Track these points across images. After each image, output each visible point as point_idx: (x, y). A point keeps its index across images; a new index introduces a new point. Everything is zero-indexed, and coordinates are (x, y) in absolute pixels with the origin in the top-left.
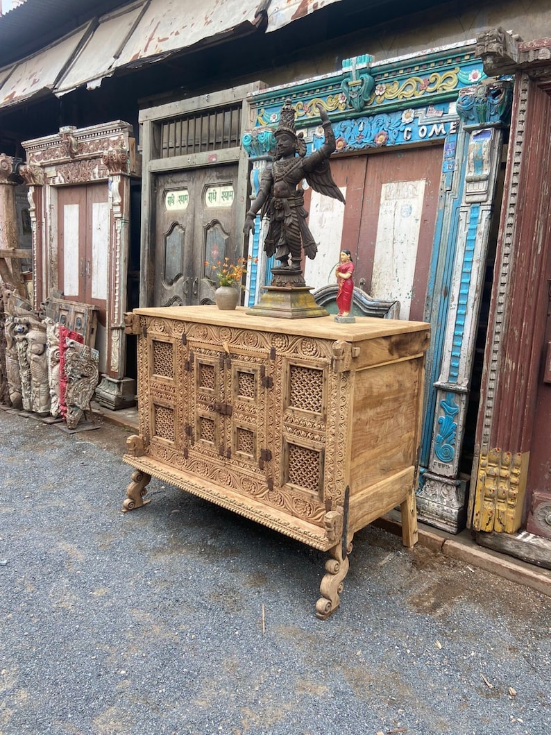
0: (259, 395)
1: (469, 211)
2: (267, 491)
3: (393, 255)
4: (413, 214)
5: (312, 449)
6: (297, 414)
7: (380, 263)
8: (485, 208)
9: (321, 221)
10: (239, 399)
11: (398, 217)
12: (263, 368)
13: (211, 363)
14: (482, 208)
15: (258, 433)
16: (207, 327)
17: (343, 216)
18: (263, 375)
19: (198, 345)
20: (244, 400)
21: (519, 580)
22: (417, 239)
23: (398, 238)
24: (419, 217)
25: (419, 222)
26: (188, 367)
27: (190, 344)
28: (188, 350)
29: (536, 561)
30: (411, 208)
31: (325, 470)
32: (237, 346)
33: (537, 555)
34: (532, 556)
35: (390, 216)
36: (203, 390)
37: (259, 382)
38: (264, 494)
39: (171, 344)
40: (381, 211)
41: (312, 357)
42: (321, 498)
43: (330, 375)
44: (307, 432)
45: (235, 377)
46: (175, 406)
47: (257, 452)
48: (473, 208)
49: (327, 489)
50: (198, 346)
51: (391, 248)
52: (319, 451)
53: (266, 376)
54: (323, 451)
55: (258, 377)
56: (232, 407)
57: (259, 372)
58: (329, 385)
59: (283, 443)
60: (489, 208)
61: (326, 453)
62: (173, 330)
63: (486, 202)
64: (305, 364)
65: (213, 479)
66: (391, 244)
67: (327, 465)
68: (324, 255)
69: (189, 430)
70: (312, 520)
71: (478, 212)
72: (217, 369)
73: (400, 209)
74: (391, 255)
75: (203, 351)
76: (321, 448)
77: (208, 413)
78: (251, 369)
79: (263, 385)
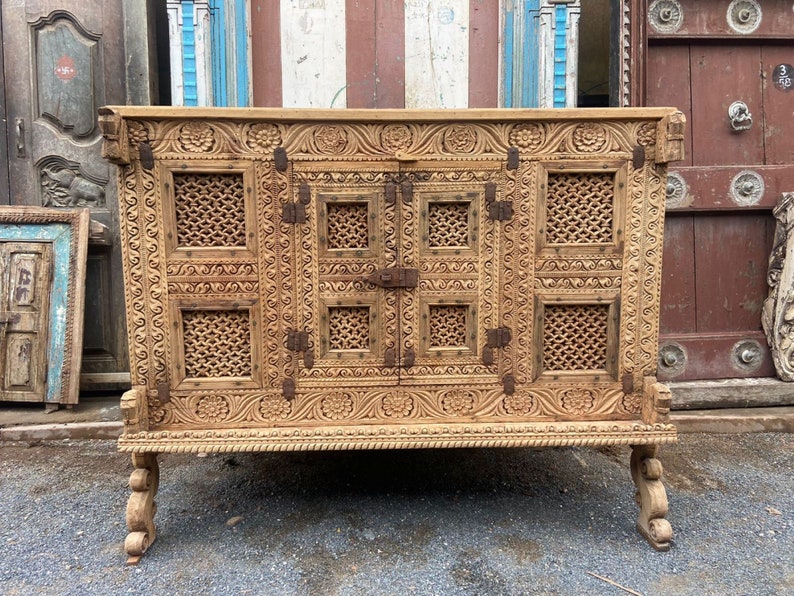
0: (481, 237)
1: (554, 14)
2: (501, 398)
3: (434, 76)
4: (457, 19)
5: (596, 302)
6: (567, 253)
7: (416, 86)
8: (573, 10)
9: (303, 23)
10: (435, 253)
11: (434, 25)
12: (490, 190)
13: (361, 197)
14: (570, 10)
15: (480, 303)
16: (347, 127)
17: (344, 16)
18: (490, 199)
19: (322, 166)
20: (449, 253)
21: (690, 429)
22: (467, 53)
23: (438, 53)
24: (466, 24)
25: (467, 31)
26: (294, 215)
27: (296, 167)
28: (293, 180)
29: (685, 405)
30: (452, 12)
31: (622, 328)
32: (429, 157)
33: (685, 398)
34: (681, 401)
35: (422, 22)
36: (339, 254)
37: (481, 214)
38: (493, 406)
39: (240, 175)
40: (408, 13)
41: (596, 154)
42: (614, 377)
43: (629, 178)
44: (584, 278)
45: (424, 215)
46: (254, 302)
47: (479, 336)
48: (558, 9)
49: (625, 358)
50: (321, 169)
51: (429, 67)
52: (609, 302)
53: (498, 199)
54: (618, 301)
55: (479, 206)
56: (417, 271)
57: (482, 196)
58: (630, 193)
59: (536, 307)
60: (578, 10)
61: (623, 302)
62: (244, 144)
63: (573, 3)
64: (582, 167)
65: (367, 416)
66: (428, 62)
67: (625, 320)
68: (317, 76)
69: (298, 343)
70: (597, 416)
71: (565, 15)
72: (378, 207)
73: (436, 13)
74: (430, 75)
75: (336, 176)
76: (614, 295)
77: (350, 296)
78: (463, 194)
79: (491, 218)
